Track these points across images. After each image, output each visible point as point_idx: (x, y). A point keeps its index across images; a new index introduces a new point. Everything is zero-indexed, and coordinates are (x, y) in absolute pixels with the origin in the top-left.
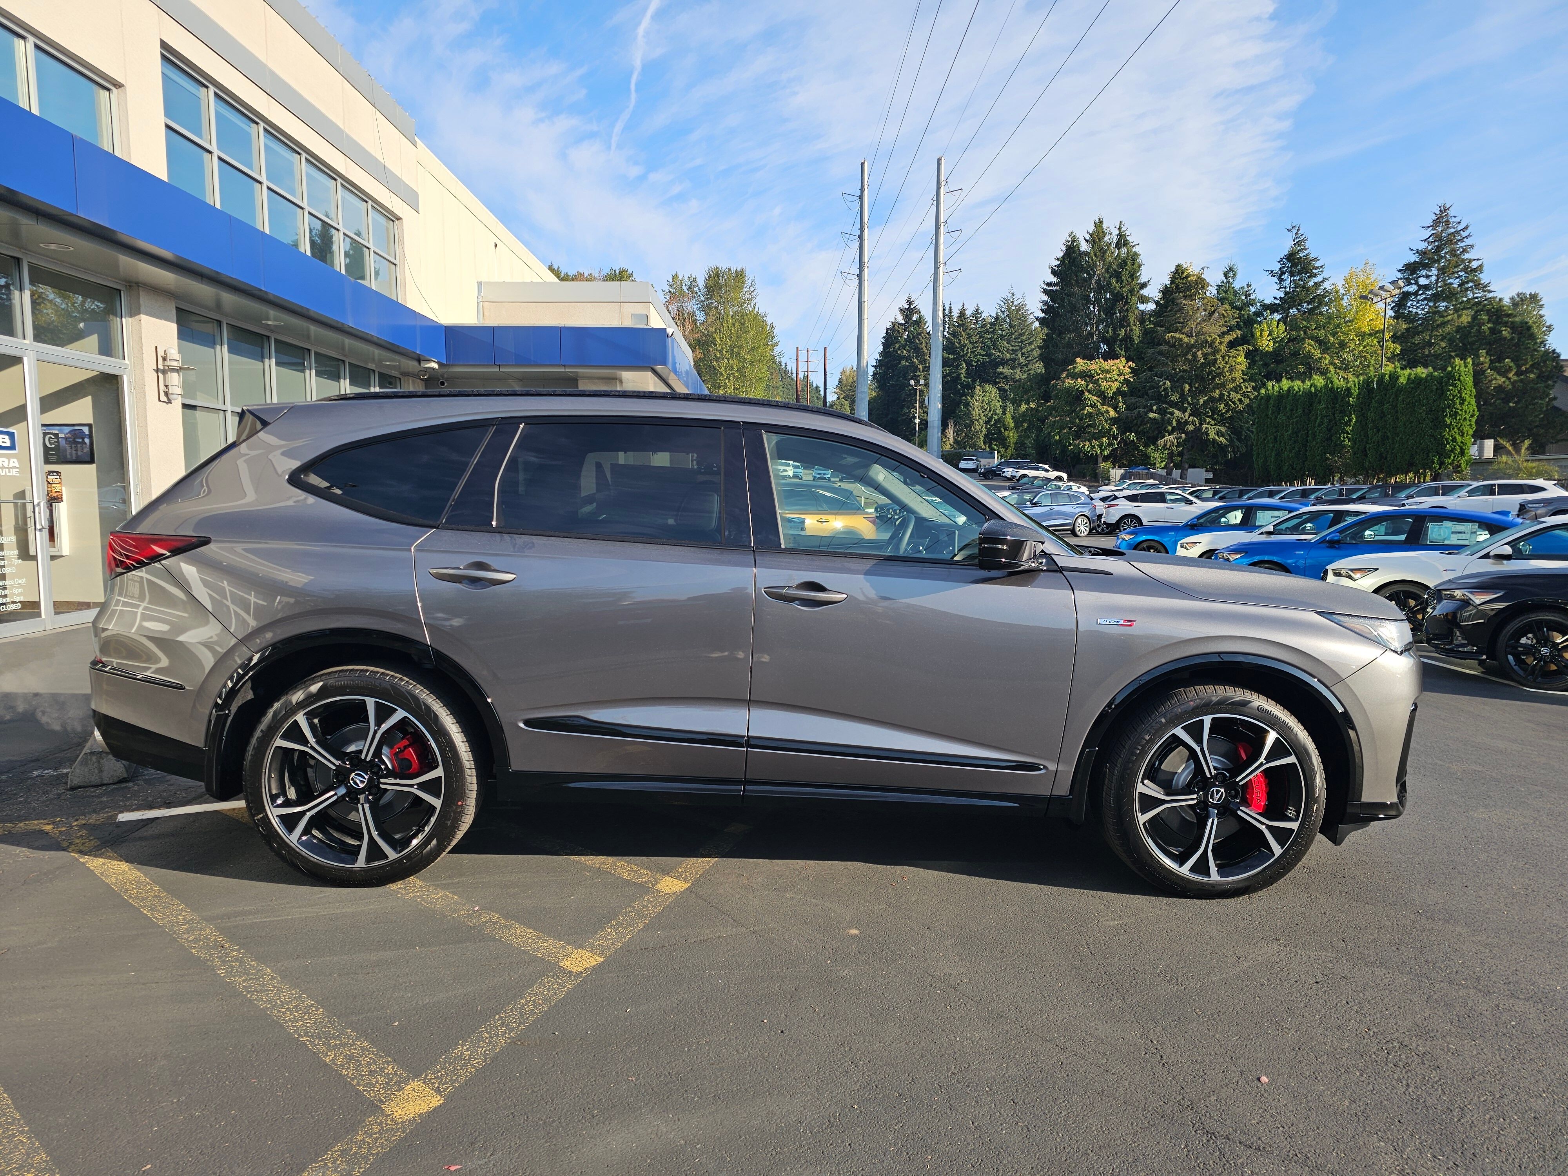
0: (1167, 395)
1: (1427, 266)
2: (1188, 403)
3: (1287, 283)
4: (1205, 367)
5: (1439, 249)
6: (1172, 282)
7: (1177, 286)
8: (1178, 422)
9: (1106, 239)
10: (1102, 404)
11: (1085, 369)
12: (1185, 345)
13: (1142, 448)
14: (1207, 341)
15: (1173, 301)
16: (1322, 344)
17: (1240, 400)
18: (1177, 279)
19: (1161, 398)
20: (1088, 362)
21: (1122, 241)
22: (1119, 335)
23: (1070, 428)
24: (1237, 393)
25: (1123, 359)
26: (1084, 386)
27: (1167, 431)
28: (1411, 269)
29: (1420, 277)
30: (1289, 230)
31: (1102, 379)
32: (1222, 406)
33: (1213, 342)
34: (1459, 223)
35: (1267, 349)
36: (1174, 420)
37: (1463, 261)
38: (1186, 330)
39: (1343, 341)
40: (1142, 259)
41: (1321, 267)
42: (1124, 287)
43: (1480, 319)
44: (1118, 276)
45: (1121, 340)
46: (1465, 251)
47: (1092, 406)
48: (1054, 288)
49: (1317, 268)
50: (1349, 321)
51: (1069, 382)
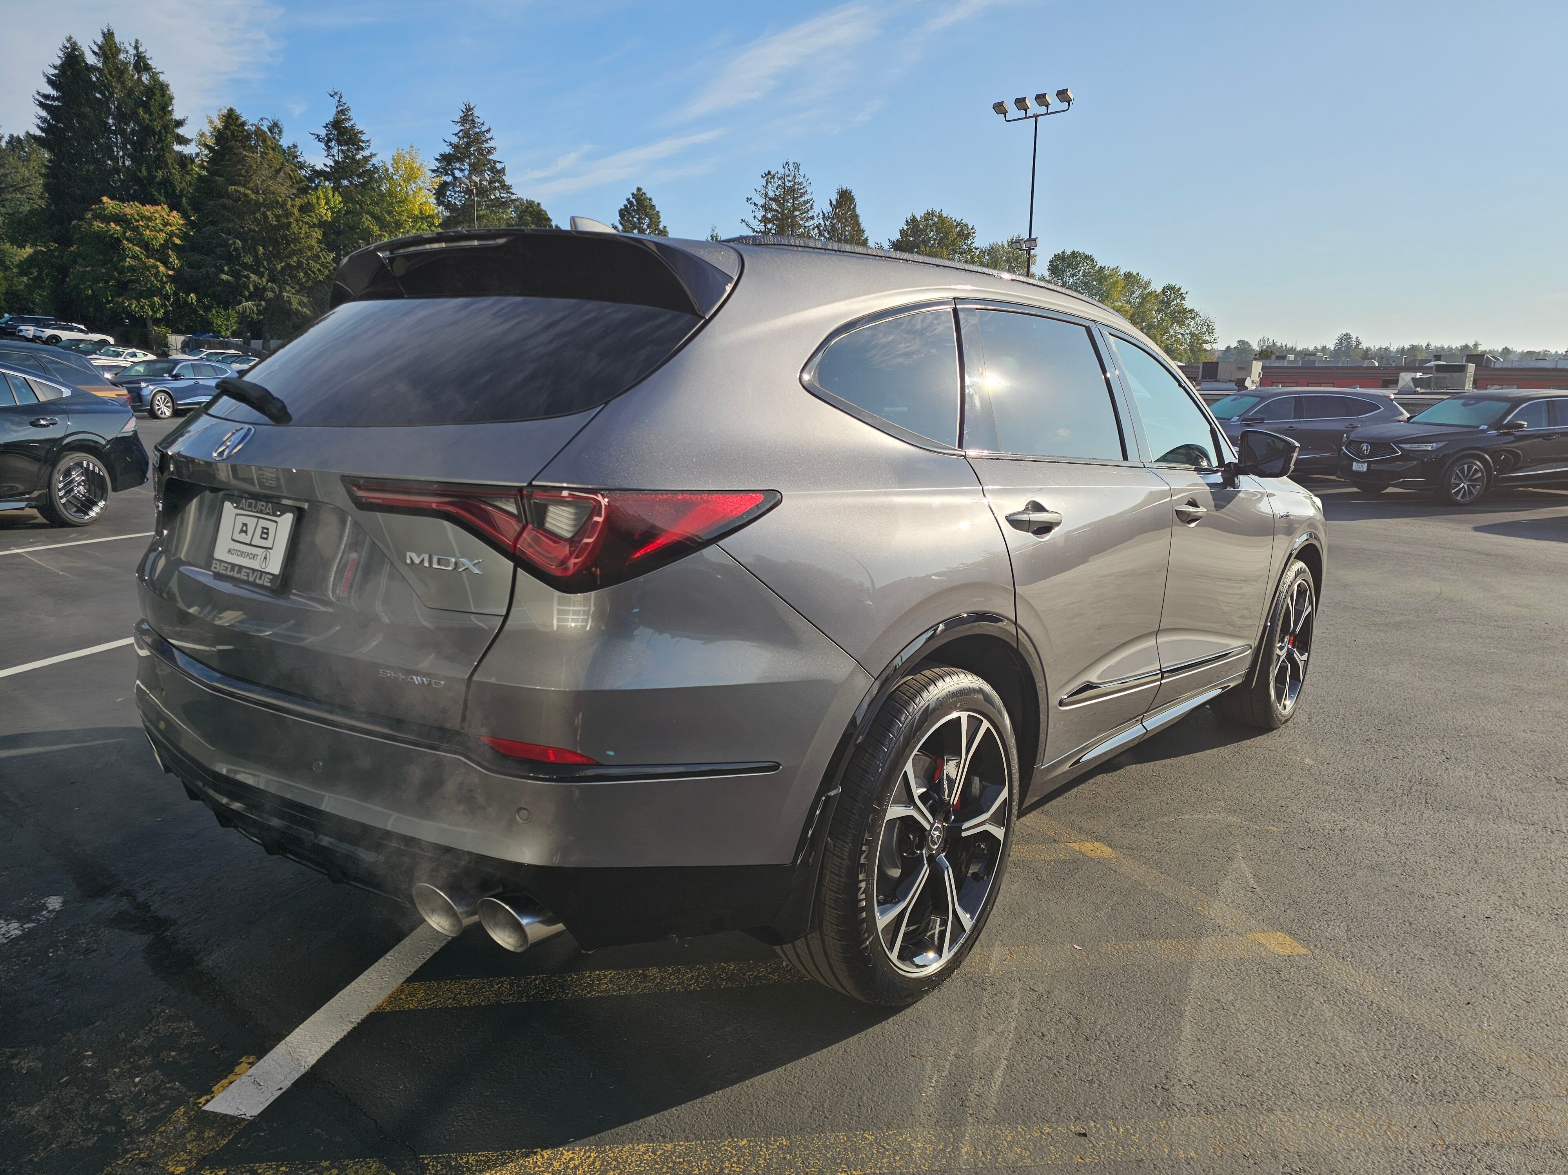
0: (238, 257)
1: (460, 160)
2: (264, 267)
3: (335, 151)
4: (279, 230)
5: (468, 145)
6: (226, 127)
7: (233, 134)
8: (256, 287)
9: (122, 56)
10: (148, 257)
11: (118, 212)
12: (253, 202)
13: (201, 312)
14: (277, 202)
15: (231, 149)
16: (377, 219)
17: (319, 270)
18: (231, 125)
19: (232, 258)
20: (120, 203)
21: (142, 64)
22: (156, 177)
23: (107, 282)
24: (316, 262)
25: (165, 206)
26: (121, 232)
27: (244, 296)
28: (446, 159)
29: (455, 169)
30: (332, 96)
31: (142, 226)
32: (302, 274)
33: (284, 203)
34: (483, 124)
35: (325, 218)
36: (251, 286)
37: (489, 161)
38: (251, 185)
39: (399, 221)
40: (173, 90)
41: (368, 141)
42: (155, 120)
43: (525, 220)
44: (146, 106)
45: (159, 184)
46: (489, 152)
47: (133, 257)
48: (56, 103)
49: (363, 142)
50: (400, 202)
51: (98, 225)
